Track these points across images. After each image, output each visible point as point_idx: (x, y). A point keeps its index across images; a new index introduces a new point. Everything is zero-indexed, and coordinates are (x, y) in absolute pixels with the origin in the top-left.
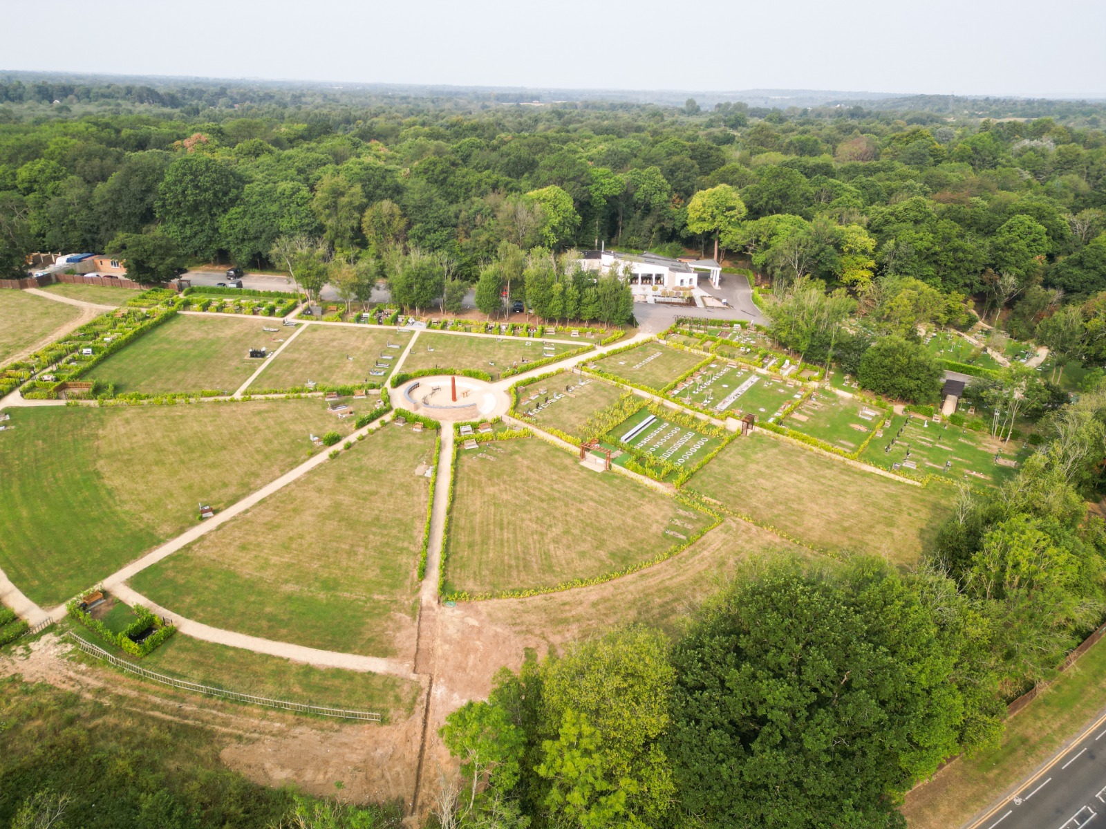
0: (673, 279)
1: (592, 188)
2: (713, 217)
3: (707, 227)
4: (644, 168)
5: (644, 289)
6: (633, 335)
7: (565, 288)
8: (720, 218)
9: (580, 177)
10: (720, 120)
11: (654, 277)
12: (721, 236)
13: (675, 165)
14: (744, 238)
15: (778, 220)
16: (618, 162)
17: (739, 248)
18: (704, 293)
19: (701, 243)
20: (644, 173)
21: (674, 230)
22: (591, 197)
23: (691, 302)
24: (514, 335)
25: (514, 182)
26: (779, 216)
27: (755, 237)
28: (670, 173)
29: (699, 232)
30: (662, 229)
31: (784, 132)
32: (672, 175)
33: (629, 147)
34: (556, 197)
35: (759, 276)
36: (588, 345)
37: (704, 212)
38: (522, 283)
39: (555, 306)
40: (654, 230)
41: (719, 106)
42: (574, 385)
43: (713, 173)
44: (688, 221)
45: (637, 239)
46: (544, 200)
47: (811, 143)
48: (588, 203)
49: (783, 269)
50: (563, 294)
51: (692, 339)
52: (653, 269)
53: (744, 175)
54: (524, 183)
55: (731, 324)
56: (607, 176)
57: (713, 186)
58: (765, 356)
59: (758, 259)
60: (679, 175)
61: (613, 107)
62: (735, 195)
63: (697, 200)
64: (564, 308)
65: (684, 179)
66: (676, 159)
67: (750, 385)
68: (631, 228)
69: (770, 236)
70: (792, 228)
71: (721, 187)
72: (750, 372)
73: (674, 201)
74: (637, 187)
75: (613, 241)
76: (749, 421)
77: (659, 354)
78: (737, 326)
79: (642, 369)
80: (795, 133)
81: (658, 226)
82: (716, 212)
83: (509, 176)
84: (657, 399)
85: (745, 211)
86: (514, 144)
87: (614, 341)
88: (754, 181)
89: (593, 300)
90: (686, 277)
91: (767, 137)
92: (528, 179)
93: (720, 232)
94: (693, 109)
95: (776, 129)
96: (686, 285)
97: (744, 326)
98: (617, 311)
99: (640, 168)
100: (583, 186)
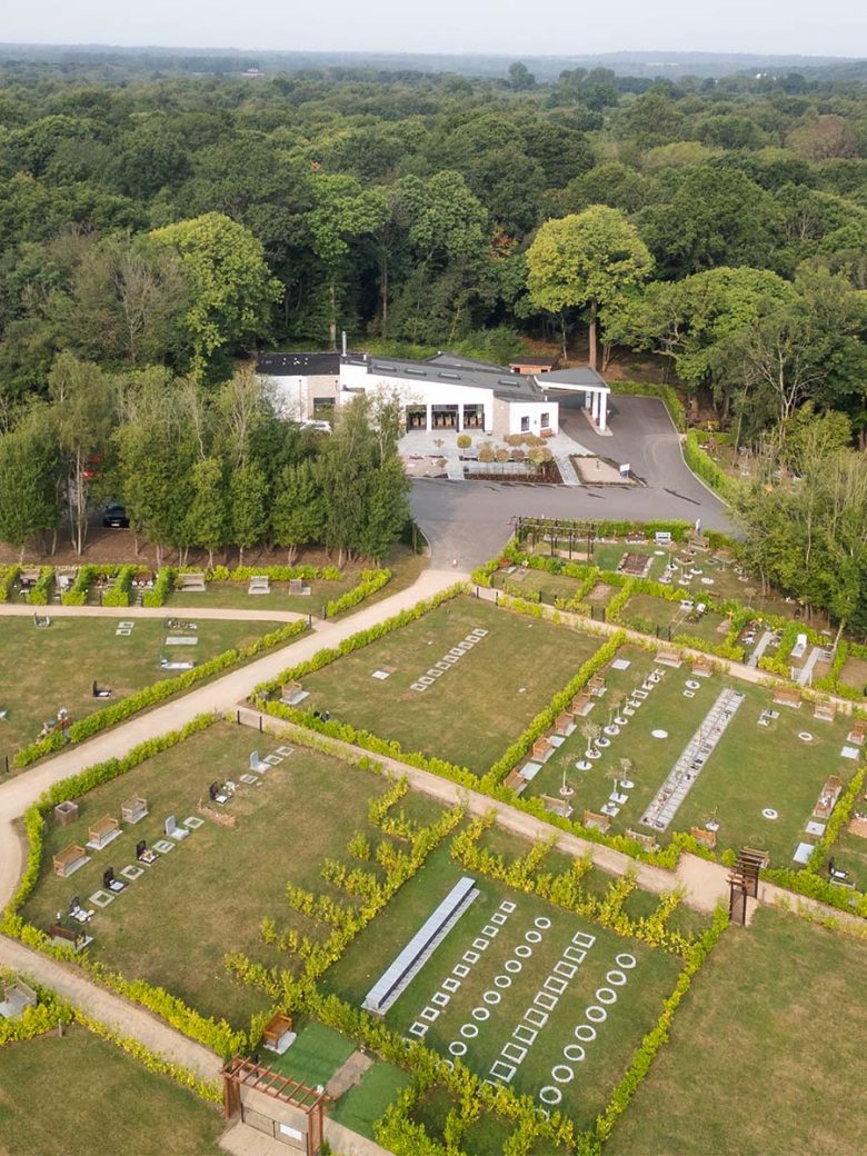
0: (503, 418)
1: (314, 217)
2: (583, 275)
3: (571, 296)
4: (431, 173)
5: (439, 443)
6: (412, 578)
7: (227, 471)
8: (597, 277)
9: (286, 192)
10: (572, 94)
11: (461, 411)
12: (603, 315)
13: (494, 167)
14: (655, 321)
15: (726, 281)
16: (372, 162)
17: (645, 344)
18: (577, 448)
19: (559, 329)
20: (430, 185)
21: (500, 302)
22: (313, 236)
23: (548, 474)
24: (88, 602)
25: (134, 208)
26: (725, 270)
27: (679, 320)
28: (486, 184)
29: (554, 309)
30: (474, 300)
31: (687, 111)
32: (490, 188)
33: (400, 134)
34: (218, 239)
35: (694, 403)
36: (293, 618)
37: (562, 265)
38: (114, 461)
39: (202, 519)
40: (457, 303)
41: (565, 74)
42: (234, 778)
43: (572, 184)
44: (529, 285)
45: (423, 323)
46: (191, 246)
47: (740, 128)
48: (308, 249)
49: (751, 390)
50: (223, 484)
51: (559, 580)
52: (459, 395)
53: (635, 185)
54: (156, 209)
55: (648, 532)
56: (348, 191)
57: (576, 210)
58: (747, 624)
59: (691, 366)
60: (505, 187)
61: (386, 76)
62: (625, 227)
63: (547, 240)
64: (227, 522)
65: (515, 196)
66: (495, 154)
67: (723, 724)
68: (407, 300)
69: (713, 315)
70: (759, 297)
71: (593, 213)
72: (718, 679)
73: (497, 241)
74: (415, 214)
75: (371, 327)
76: (748, 872)
77: (479, 634)
78: (663, 537)
79: (433, 695)
80: (706, 113)
81: (465, 295)
82: (588, 264)
83: (127, 193)
84: (480, 805)
85: (649, 261)
86: (148, 130)
87: (364, 601)
88: (656, 198)
89: (303, 497)
90: (533, 410)
91: (661, 118)
92: (169, 199)
93: (599, 307)
94: (521, 77)
95: (674, 108)
96: (535, 429)
97: (678, 534)
98: (366, 522)
99: (421, 175)
100: (292, 213)
